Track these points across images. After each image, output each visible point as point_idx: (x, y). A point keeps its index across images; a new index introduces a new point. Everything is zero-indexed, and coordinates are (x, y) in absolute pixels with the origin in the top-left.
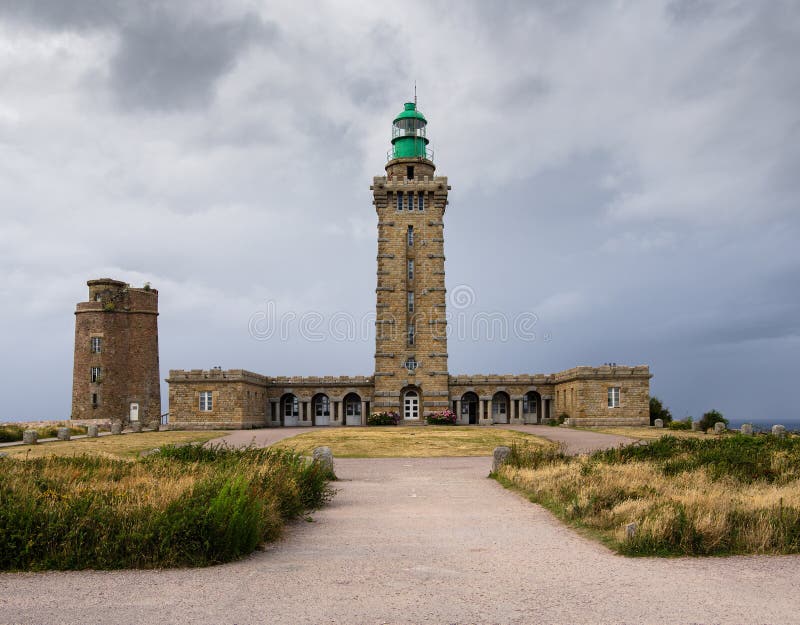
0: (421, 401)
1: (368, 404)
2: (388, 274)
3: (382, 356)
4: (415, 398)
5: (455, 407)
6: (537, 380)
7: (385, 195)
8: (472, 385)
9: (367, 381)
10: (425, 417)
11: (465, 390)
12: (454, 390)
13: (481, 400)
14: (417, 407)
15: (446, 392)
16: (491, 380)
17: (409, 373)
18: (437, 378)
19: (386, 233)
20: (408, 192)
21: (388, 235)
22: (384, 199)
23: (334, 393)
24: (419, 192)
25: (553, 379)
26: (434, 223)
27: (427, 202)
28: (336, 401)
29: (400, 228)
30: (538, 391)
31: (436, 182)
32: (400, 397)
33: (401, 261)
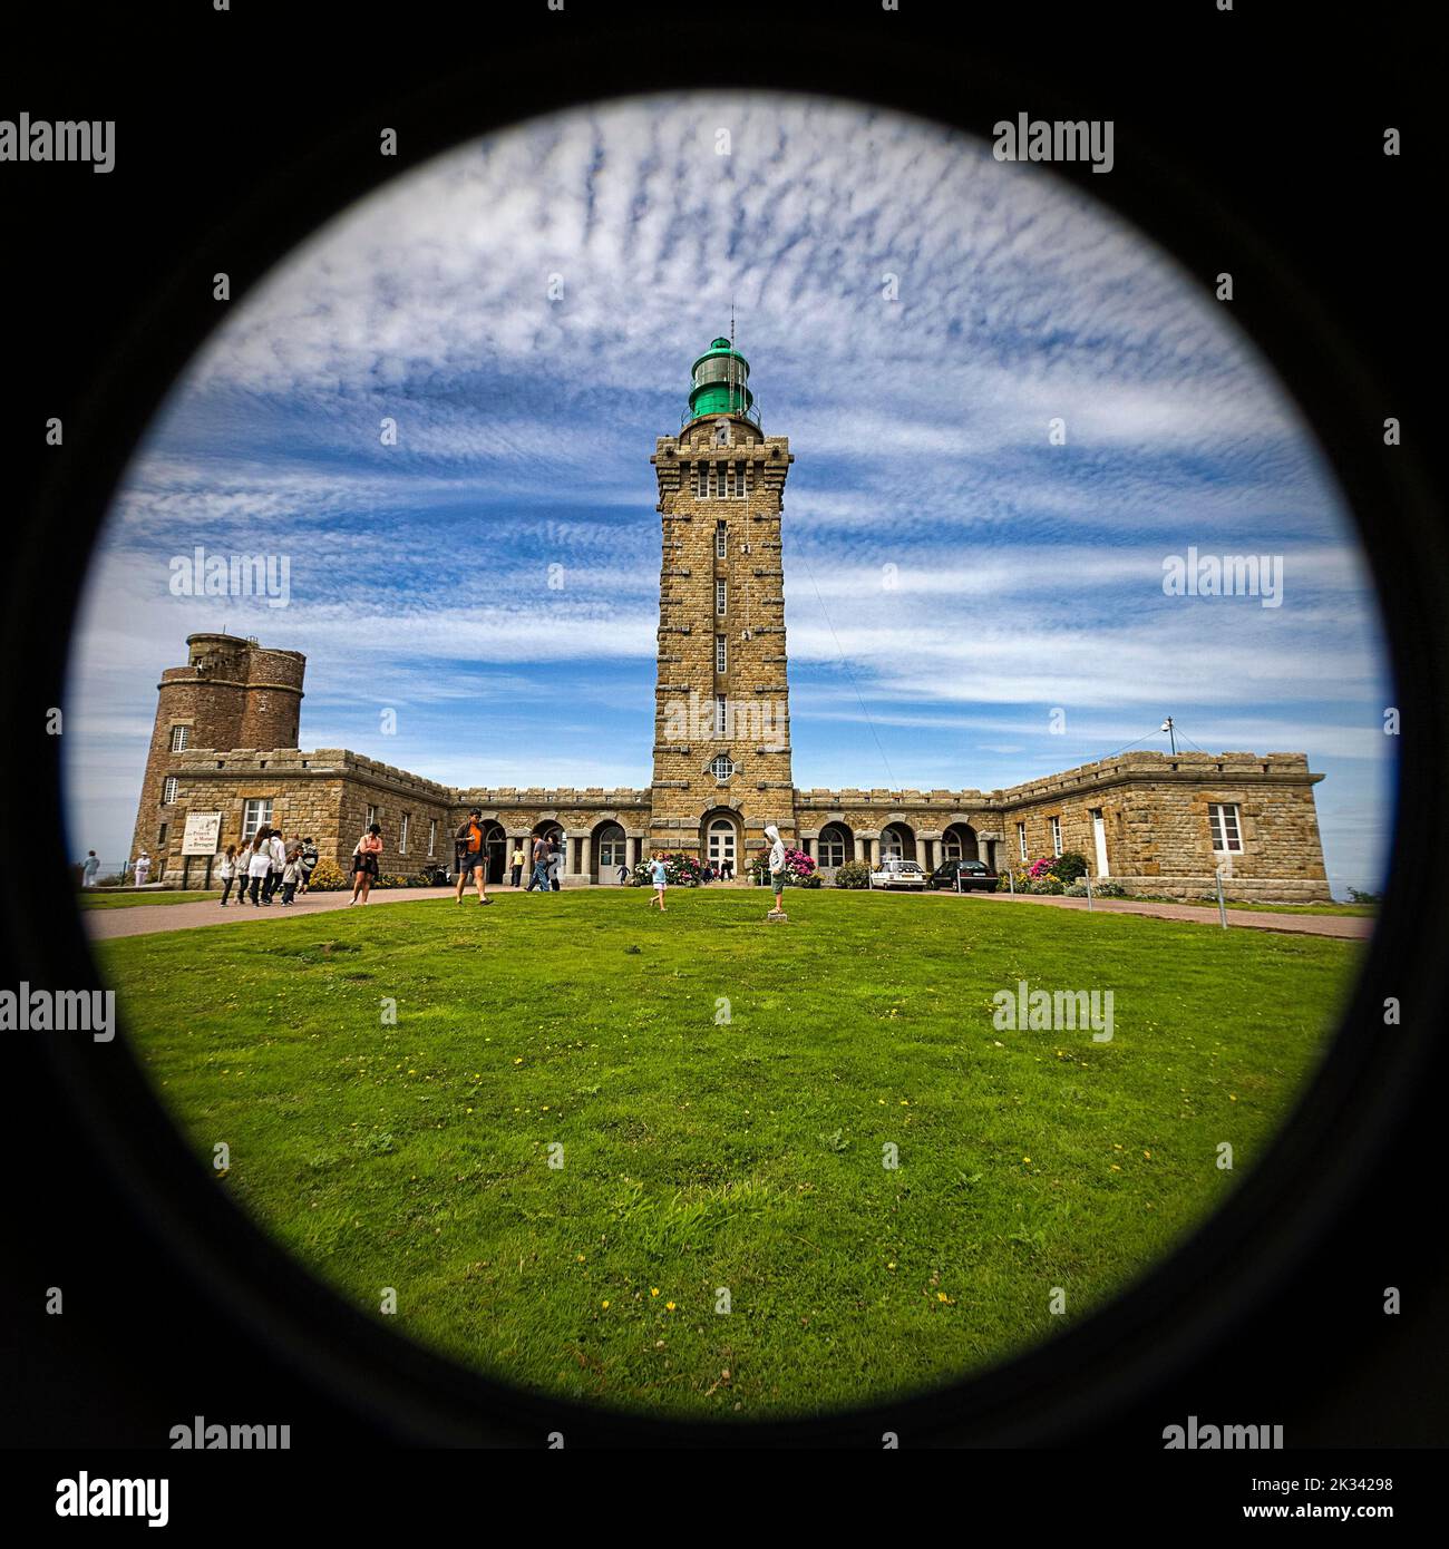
0: (739, 837)
1: (638, 841)
2: (679, 603)
3: (668, 752)
4: (728, 833)
5: (807, 850)
6: (968, 801)
7: (676, 469)
8: (840, 809)
9: (639, 801)
10: (749, 869)
11: (826, 818)
12: (805, 818)
13: (858, 839)
14: (732, 850)
15: (791, 822)
16: (876, 800)
17: (717, 783)
18: (772, 794)
19: (677, 532)
20: (718, 463)
21: (681, 536)
22: (675, 476)
23: (574, 821)
24: (737, 463)
25: (997, 800)
26: (764, 516)
27: (751, 480)
28: (578, 835)
29: (703, 525)
30: (971, 824)
31: (768, 446)
32: (699, 829)
33: (704, 581)
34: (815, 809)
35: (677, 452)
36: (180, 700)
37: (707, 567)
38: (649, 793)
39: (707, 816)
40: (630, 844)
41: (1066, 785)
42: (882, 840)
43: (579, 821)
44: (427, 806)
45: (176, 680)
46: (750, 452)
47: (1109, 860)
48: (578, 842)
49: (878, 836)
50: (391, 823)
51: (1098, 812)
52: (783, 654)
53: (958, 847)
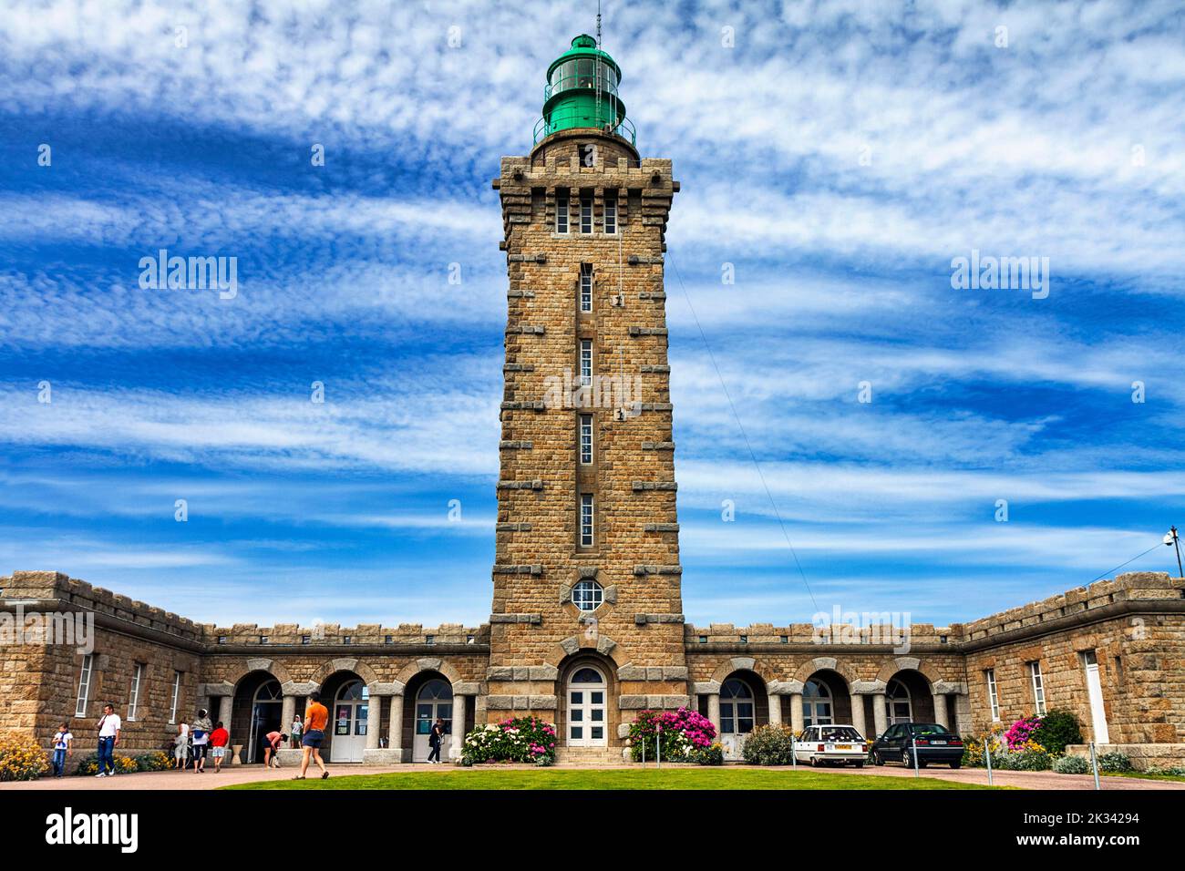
0: (612, 693)
1: (469, 701)
2: (530, 370)
3: (513, 573)
4: (596, 687)
5: (704, 711)
6: (918, 640)
7: (527, 196)
8: (747, 652)
9: (472, 641)
10: (625, 739)
11: (730, 664)
12: (701, 664)
13: (773, 694)
14: (601, 711)
15: (680, 670)
16: (796, 639)
17: (581, 617)
18: (657, 631)
19: (528, 278)
20: (581, 189)
21: (533, 282)
22: (525, 205)
23: (381, 671)
24: (606, 190)
25: (956, 637)
26: (641, 258)
27: (625, 212)
28: (385, 692)
29: (562, 269)
30: (923, 671)
31: (647, 170)
32: (556, 682)
33: (564, 341)
34: (715, 651)
35: (529, 175)
37: (567, 323)
38: (485, 632)
39: (566, 664)
40: (458, 705)
41: (1046, 617)
42: (805, 695)
43: (388, 671)
44: (170, 652)
46: (624, 178)
47: (1108, 720)
48: (385, 701)
49: (800, 689)
50: (116, 677)
51: (1089, 655)
52: (669, 439)
53: (907, 704)
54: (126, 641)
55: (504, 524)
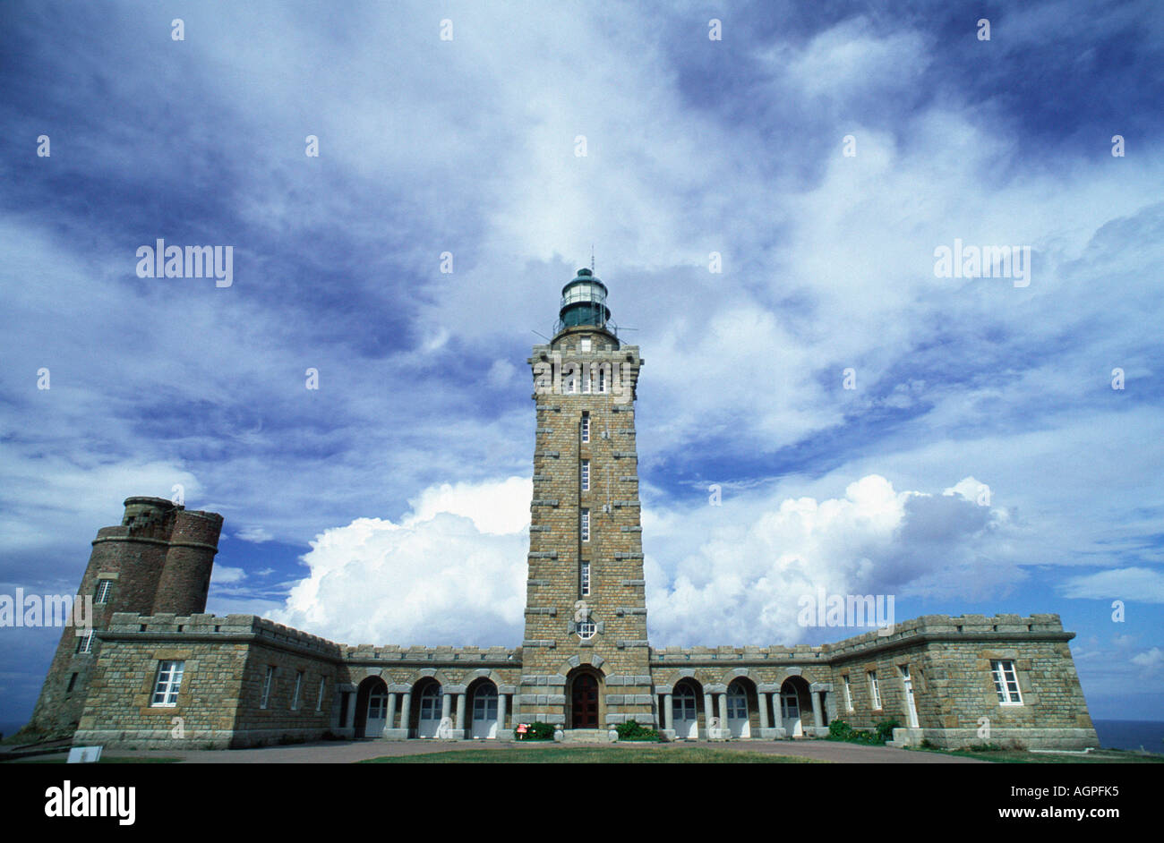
0: (601, 693)
2: (550, 480)
3: (537, 613)
5: (662, 705)
6: (801, 655)
8: (690, 666)
9: (511, 658)
11: (679, 674)
12: (659, 673)
13: (707, 694)
15: (647, 678)
16: (722, 657)
17: (581, 642)
18: (631, 652)
19: (549, 420)
21: (551, 423)
23: (451, 677)
25: (826, 653)
26: (619, 408)
28: (455, 692)
29: (570, 415)
30: (804, 677)
31: (623, 352)
32: (565, 686)
33: (571, 461)
34: (669, 665)
36: (110, 556)
37: (573, 449)
39: (572, 675)
40: (501, 700)
41: (878, 643)
42: (729, 694)
43: (456, 678)
44: (319, 663)
45: (109, 538)
46: (608, 357)
47: (918, 712)
48: (454, 698)
49: (725, 690)
50: (286, 681)
51: (905, 668)
52: (639, 525)
53: (795, 699)
54: (293, 658)
55: (532, 581)
